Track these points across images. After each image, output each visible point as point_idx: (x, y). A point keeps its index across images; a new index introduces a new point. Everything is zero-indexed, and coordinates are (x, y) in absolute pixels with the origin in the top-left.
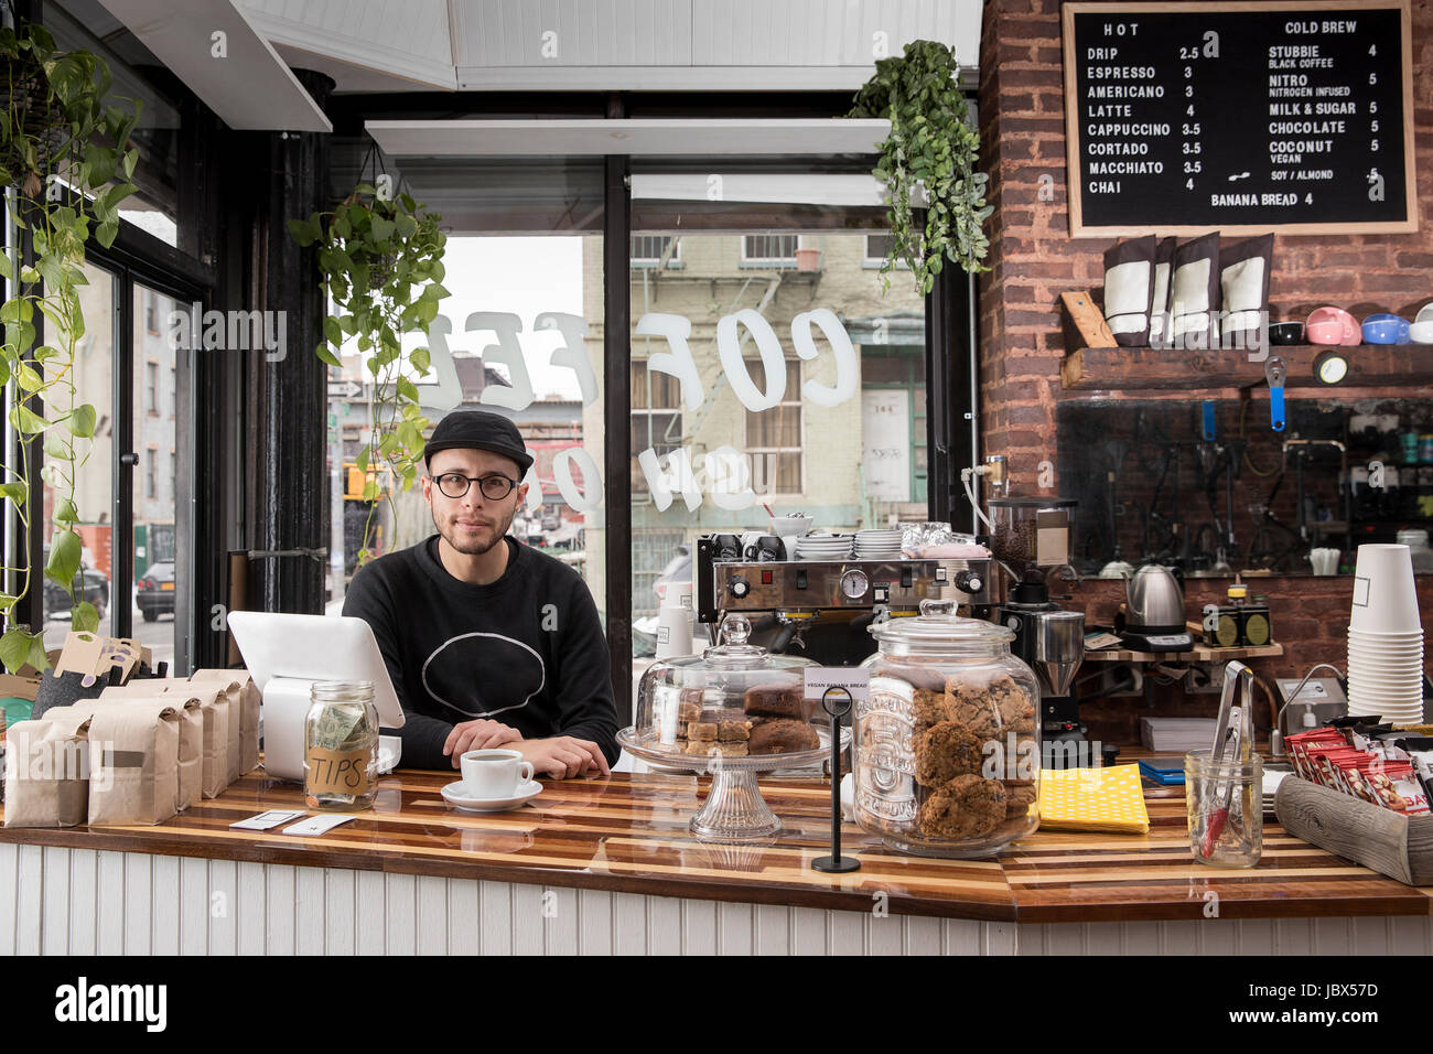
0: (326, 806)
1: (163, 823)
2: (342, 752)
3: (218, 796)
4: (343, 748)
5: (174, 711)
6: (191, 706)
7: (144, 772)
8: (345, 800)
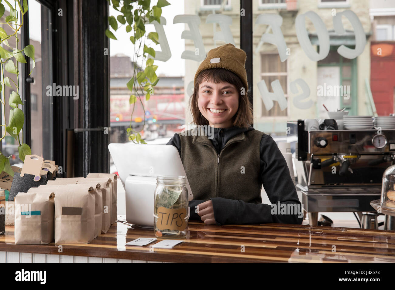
0: (166, 236)
1: (90, 243)
2: (174, 209)
3: (107, 233)
4: (174, 207)
5: (93, 189)
6: (98, 186)
7: (82, 218)
8: (175, 233)
